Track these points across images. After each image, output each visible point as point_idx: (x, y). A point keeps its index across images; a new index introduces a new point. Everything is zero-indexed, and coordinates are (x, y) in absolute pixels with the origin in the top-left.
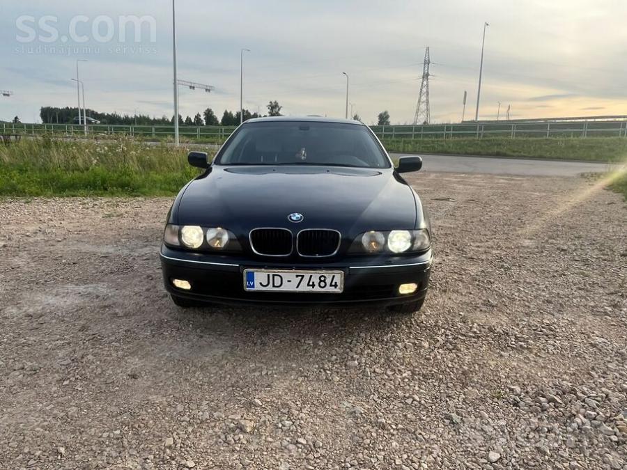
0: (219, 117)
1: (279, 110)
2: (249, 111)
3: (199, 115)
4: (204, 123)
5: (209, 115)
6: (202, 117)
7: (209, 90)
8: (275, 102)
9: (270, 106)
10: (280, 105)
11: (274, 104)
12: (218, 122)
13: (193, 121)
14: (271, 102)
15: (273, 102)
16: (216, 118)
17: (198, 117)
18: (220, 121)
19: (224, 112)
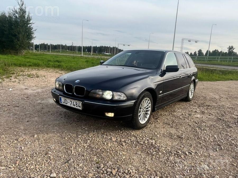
0: (204, 53)
1: (233, 50)
2: (218, 50)
3: (196, 52)
4: (198, 55)
5: (200, 52)
6: (197, 53)
7: (197, 42)
8: (232, 46)
9: (229, 48)
10: (234, 47)
11: (231, 47)
12: (204, 55)
13: (193, 54)
14: (230, 46)
15: (231, 46)
16: (203, 53)
17: (195, 53)
18: (204, 54)
19: (207, 50)
